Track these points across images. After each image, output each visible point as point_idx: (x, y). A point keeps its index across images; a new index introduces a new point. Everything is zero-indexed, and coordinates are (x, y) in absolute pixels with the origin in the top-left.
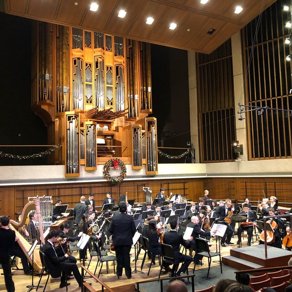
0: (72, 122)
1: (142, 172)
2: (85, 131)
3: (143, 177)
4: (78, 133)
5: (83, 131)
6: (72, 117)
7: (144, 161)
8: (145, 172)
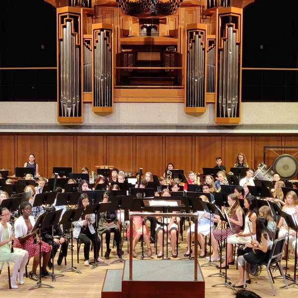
0: (65, 27)
1: (207, 117)
2: (92, 42)
3: (209, 127)
4: (79, 47)
5: (89, 42)
6: (66, 16)
7: (210, 97)
8: (212, 118)
